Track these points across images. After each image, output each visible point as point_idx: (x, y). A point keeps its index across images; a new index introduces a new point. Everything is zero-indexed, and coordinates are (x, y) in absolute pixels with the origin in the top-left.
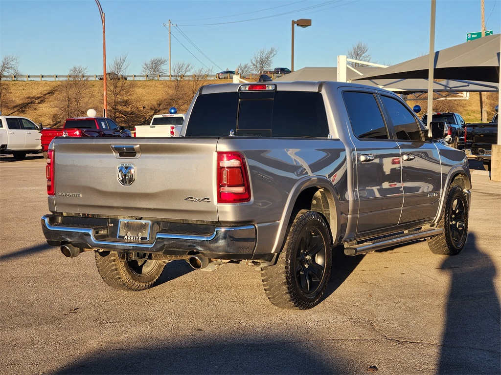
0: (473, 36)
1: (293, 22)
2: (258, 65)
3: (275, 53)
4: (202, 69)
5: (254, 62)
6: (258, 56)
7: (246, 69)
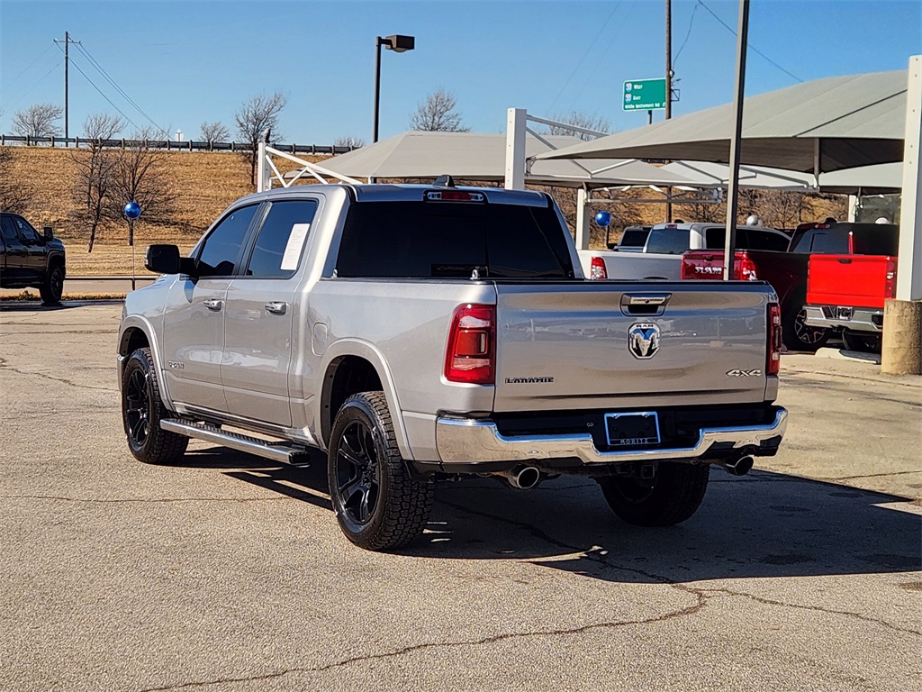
0: (636, 87)
1: (381, 41)
2: (251, 126)
3: (282, 103)
4: (150, 128)
5: (242, 120)
6: (250, 109)
7: (216, 134)
